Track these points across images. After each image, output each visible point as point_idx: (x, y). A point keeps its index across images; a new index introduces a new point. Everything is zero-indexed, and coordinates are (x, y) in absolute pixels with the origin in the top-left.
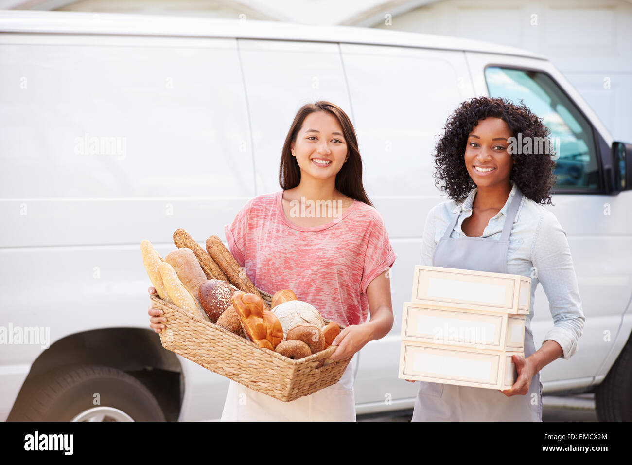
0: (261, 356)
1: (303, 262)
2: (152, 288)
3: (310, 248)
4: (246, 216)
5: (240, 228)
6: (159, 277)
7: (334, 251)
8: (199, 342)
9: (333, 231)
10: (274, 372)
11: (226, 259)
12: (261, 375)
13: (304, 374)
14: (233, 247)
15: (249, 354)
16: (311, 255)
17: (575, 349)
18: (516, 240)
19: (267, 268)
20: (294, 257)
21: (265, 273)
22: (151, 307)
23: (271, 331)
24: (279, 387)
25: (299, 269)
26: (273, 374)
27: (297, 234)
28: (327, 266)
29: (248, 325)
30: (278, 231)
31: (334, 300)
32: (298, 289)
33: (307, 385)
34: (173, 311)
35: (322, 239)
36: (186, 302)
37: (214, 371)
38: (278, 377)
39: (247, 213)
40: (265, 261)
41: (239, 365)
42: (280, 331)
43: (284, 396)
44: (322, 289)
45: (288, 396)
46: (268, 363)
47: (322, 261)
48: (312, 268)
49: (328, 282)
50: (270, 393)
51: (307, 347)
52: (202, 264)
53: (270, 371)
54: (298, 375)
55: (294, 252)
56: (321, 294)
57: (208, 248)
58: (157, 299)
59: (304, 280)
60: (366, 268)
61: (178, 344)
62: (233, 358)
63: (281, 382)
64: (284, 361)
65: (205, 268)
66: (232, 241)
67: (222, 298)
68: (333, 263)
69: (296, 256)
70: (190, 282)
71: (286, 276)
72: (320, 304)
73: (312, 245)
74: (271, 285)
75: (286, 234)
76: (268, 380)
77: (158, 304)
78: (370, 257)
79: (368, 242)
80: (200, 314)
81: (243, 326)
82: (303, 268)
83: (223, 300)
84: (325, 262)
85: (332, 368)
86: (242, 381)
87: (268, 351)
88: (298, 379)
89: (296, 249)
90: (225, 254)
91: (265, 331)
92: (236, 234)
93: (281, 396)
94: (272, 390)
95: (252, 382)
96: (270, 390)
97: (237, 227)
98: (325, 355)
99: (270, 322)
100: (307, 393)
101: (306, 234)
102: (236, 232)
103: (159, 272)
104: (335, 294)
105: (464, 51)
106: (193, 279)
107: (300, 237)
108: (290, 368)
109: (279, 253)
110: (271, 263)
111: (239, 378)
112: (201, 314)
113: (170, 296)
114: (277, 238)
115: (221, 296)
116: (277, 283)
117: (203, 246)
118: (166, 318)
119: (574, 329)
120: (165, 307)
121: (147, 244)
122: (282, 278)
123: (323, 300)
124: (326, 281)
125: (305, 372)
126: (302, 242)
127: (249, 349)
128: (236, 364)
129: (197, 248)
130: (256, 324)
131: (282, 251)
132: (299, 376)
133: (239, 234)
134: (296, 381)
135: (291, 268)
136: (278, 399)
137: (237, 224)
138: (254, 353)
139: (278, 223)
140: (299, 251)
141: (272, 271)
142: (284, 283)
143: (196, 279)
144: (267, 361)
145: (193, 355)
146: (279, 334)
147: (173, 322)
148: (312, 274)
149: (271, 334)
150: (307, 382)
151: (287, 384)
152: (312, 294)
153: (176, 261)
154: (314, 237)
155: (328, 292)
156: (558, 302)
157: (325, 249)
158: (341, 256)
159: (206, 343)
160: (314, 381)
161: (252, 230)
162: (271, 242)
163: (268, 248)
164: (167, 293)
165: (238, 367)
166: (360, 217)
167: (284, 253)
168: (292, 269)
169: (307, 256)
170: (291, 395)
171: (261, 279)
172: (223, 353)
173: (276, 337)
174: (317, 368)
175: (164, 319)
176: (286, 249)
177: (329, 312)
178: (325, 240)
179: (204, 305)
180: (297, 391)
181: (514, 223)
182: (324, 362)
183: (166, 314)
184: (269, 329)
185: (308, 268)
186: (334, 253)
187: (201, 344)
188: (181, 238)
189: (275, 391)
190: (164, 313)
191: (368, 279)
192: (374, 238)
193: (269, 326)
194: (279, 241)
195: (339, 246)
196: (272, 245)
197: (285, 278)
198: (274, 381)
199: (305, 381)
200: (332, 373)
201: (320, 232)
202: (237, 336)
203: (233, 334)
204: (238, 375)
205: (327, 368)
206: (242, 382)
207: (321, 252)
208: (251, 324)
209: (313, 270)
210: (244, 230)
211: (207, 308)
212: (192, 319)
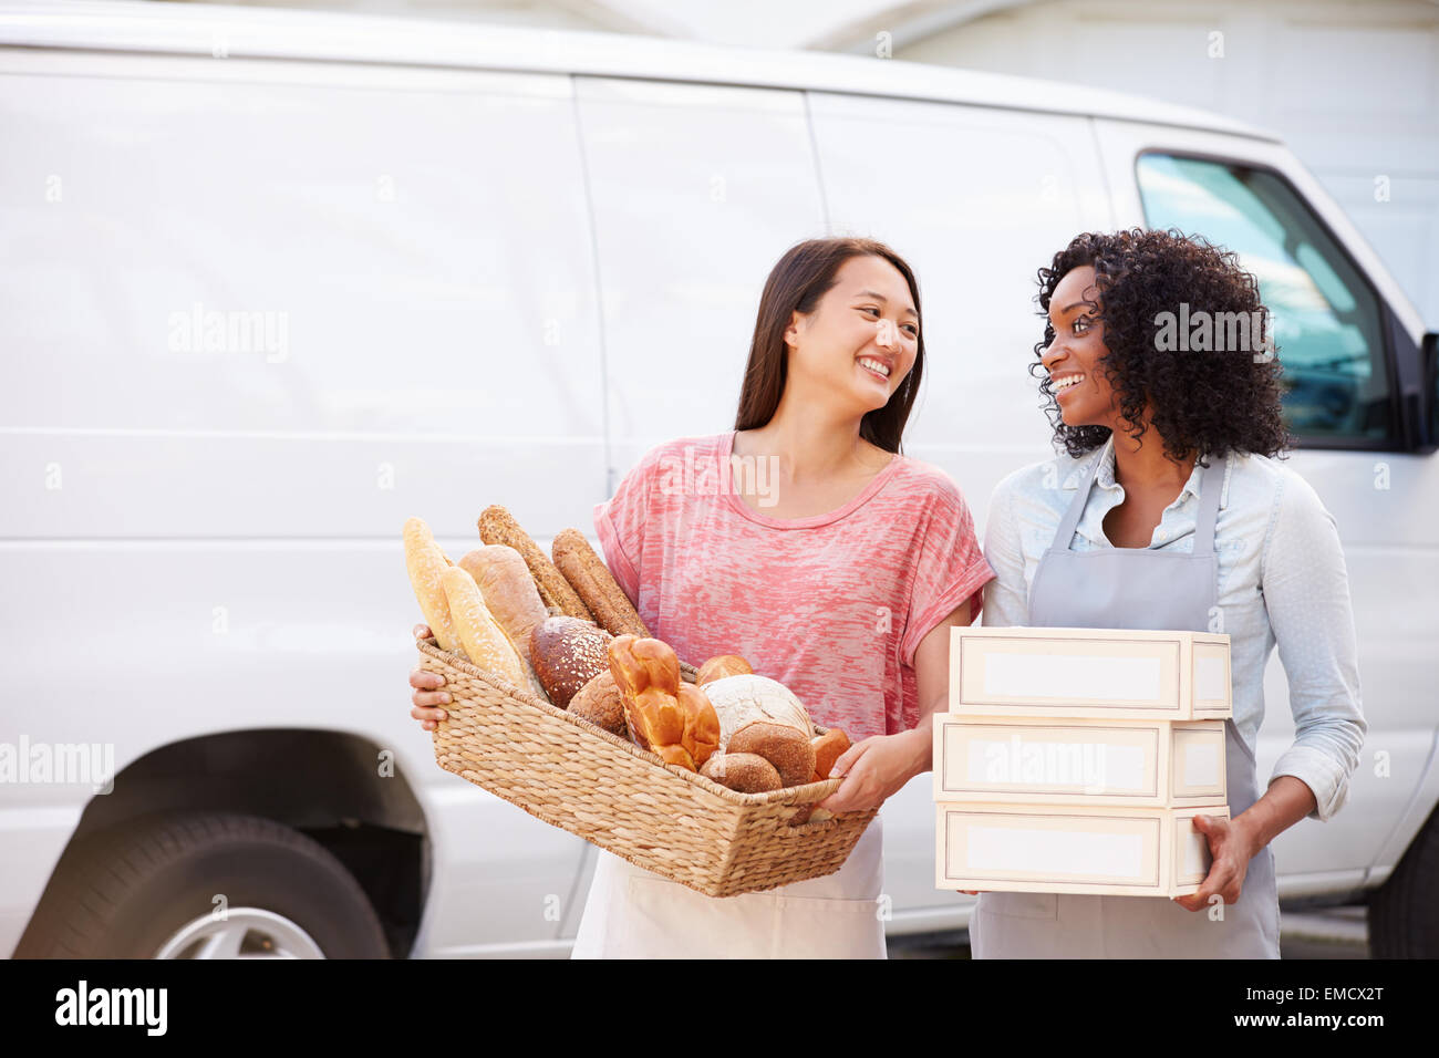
0: (664, 783)
1: (774, 595)
2: (421, 626)
3: (792, 564)
4: (645, 482)
5: (632, 511)
6: (442, 601)
7: (849, 571)
8: (523, 751)
9: (845, 528)
10: (694, 823)
11: (597, 582)
12: (663, 831)
13: (761, 834)
14: (615, 552)
15: (637, 778)
16: (795, 580)
17: (1344, 797)
18: (1227, 545)
19: (689, 606)
20: (754, 583)
21: (684, 618)
22: (417, 669)
23: (694, 728)
24: (702, 858)
25: (766, 611)
26: (691, 828)
27: (764, 534)
28: (830, 606)
29: (642, 710)
30: (719, 524)
31: (842, 685)
32: (761, 657)
33: (765, 862)
34: (468, 677)
35: (820, 547)
36: (501, 659)
37: (553, 822)
38: (702, 834)
39: (648, 475)
40: (686, 591)
41: (611, 806)
42: (715, 729)
43: (714, 883)
44: (817, 659)
45: (722, 883)
46: (681, 800)
47: (820, 594)
48: (797, 611)
49: (832, 644)
50: (680, 875)
51: (773, 770)
52: (542, 587)
53: (684, 820)
54: (748, 831)
55: (755, 572)
56: (813, 669)
57: (559, 554)
58: (433, 649)
59: (778, 638)
60: (915, 606)
61: (474, 758)
62: (600, 789)
63: (708, 848)
64: (719, 796)
65: (548, 596)
66: (612, 539)
67: (584, 654)
68: (846, 600)
69: (759, 581)
70: (510, 621)
71: (734, 627)
72: (809, 694)
73: (796, 559)
74: (697, 646)
75: (739, 532)
76: (678, 841)
77: (435, 662)
78: (925, 580)
79: (923, 544)
80: (530, 689)
81: (627, 718)
82: (774, 609)
83: (585, 659)
84: (826, 596)
85: (827, 831)
86: (617, 845)
87: (683, 771)
88: (748, 843)
89: (761, 567)
90: (596, 572)
91: (681, 725)
92: (623, 524)
93: (705, 880)
94: (686, 867)
95: (640, 847)
96: (679, 866)
97: (624, 509)
98: (814, 794)
99: (692, 706)
100: (764, 883)
101: (783, 535)
102: (621, 518)
103: (442, 589)
104: (845, 670)
105: (1090, 117)
106: (519, 616)
107: (770, 540)
108: (730, 812)
109: (719, 574)
110: (700, 595)
111: (609, 839)
112: (533, 689)
113: (465, 644)
114: (717, 539)
115: (581, 650)
116: (713, 643)
117: (546, 548)
118: (451, 693)
119: (1342, 750)
120: (450, 669)
121: (418, 525)
122: (725, 630)
123: (818, 685)
124: (828, 639)
125: (766, 828)
126: (774, 551)
127: (638, 766)
128: (606, 804)
129: (532, 550)
130: (661, 707)
131: (727, 569)
132: (751, 834)
133: (628, 523)
134: (743, 846)
135: (746, 609)
136: (697, 889)
137: (625, 499)
138: (651, 777)
139: (720, 507)
140: (765, 571)
141: (701, 615)
142: (730, 642)
143: (527, 615)
144: (679, 796)
145: (506, 784)
146: (712, 737)
147: (466, 703)
148: (796, 625)
149: (693, 734)
150: (766, 855)
151: (721, 853)
152: (792, 670)
153: (483, 570)
154: (804, 540)
155: (829, 666)
156: (1308, 682)
157: (827, 566)
158: (864, 583)
159: (539, 754)
160: (783, 855)
161: (659, 516)
162: (702, 549)
163: (695, 561)
164: (458, 637)
165: (610, 811)
166: (906, 489)
167: (731, 574)
168: (748, 611)
169: (784, 584)
170: (729, 881)
171: (675, 633)
172: (577, 776)
173: (705, 743)
174: (793, 824)
175: (446, 697)
176: (736, 566)
177: (830, 712)
178: (828, 547)
179: (540, 669)
180: (742, 873)
181: (1220, 510)
182: (809, 813)
183: (450, 685)
184: (690, 721)
185: (787, 609)
186: (849, 577)
187: (528, 757)
188: (495, 526)
189: (693, 869)
190: (447, 683)
191: (918, 629)
192: (936, 534)
193: (690, 714)
194: (723, 547)
195: (861, 560)
196: (705, 555)
197: (731, 631)
198: (691, 844)
199: (764, 852)
200: (824, 844)
201: (815, 531)
202: (613, 737)
203: (604, 733)
204: (608, 830)
205: (816, 829)
206: (617, 848)
207: (817, 573)
208: (648, 709)
209: (798, 615)
210: (641, 514)
211: (549, 677)
212: (511, 695)
